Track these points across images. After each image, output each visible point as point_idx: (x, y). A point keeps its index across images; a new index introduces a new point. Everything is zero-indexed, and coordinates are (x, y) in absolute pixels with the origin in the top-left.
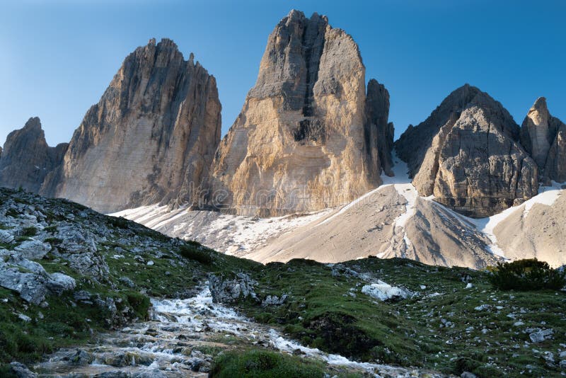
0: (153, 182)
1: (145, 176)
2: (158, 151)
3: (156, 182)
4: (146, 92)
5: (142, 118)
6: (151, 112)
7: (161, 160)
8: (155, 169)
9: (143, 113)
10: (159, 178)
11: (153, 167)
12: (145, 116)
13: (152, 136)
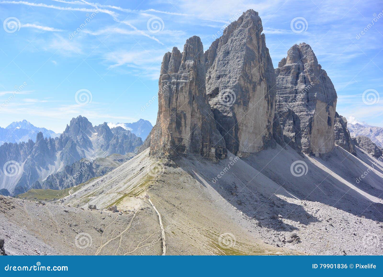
1: (265, 125)
2: (268, 109)
7: (270, 116)
8: (268, 121)
11: (267, 119)
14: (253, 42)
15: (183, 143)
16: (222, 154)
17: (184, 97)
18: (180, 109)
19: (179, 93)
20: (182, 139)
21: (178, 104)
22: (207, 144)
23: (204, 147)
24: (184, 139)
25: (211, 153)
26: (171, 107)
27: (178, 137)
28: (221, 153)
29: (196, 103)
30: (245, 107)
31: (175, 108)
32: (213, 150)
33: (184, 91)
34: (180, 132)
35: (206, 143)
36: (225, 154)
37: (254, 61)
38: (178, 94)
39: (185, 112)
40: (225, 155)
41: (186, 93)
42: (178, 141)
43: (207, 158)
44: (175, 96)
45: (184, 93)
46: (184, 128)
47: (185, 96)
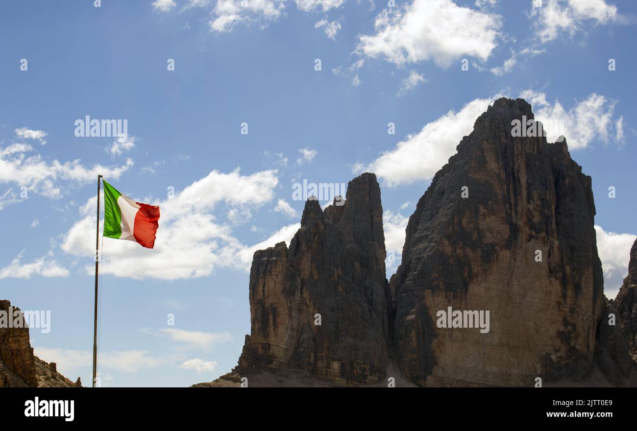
0: (569, 343)
1: (552, 332)
2: (564, 296)
3: (572, 344)
4: (529, 198)
5: (533, 240)
6: (544, 234)
7: (572, 310)
8: (566, 323)
9: (533, 233)
10: (576, 338)
11: (561, 319)
12: (537, 239)
13: (550, 271)
14: (488, 166)
15: (270, 352)
16: (367, 376)
17: (274, 282)
18: (269, 301)
19: (267, 277)
20: (269, 345)
21: (266, 293)
22: (323, 354)
23: (318, 360)
24: (273, 345)
25: (332, 370)
26: (255, 298)
27: (263, 342)
28: (365, 374)
29: (307, 291)
30: (451, 293)
31: (261, 300)
32: (336, 365)
33: (273, 273)
34: (267, 336)
35: (321, 353)
36: (376, 376)
37: (490, 203)
38: (265, 278)
39: (275, 305)
40: (377, 378)
41: (277, 276)
42: (262, 348)
43: (324, 377)
44: (261, 282)
45: (274, 277)
46: (272, 329)
47: (277, 281)
